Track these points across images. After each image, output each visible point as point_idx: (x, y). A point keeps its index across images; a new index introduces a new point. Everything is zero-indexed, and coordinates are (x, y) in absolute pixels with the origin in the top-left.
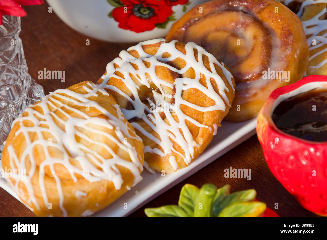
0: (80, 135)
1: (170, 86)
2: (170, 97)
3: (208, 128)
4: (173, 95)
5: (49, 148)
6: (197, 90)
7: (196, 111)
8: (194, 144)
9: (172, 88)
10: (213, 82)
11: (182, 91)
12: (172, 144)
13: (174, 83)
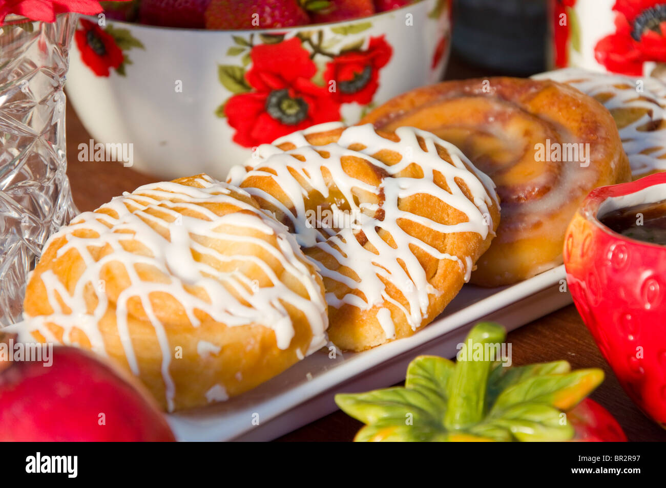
0: (199, 249)
1: (373, 190)
2: (375, 208)
3: (456, 261)
4: (381, 204)
5: (137, 267)
6: (429, 197)
7: (430, 231)
8: (429, 289)
9: (377, 193)
10: (460, 184)
11: (399, 199)
12: (384, 287)
13: (381, 185)
